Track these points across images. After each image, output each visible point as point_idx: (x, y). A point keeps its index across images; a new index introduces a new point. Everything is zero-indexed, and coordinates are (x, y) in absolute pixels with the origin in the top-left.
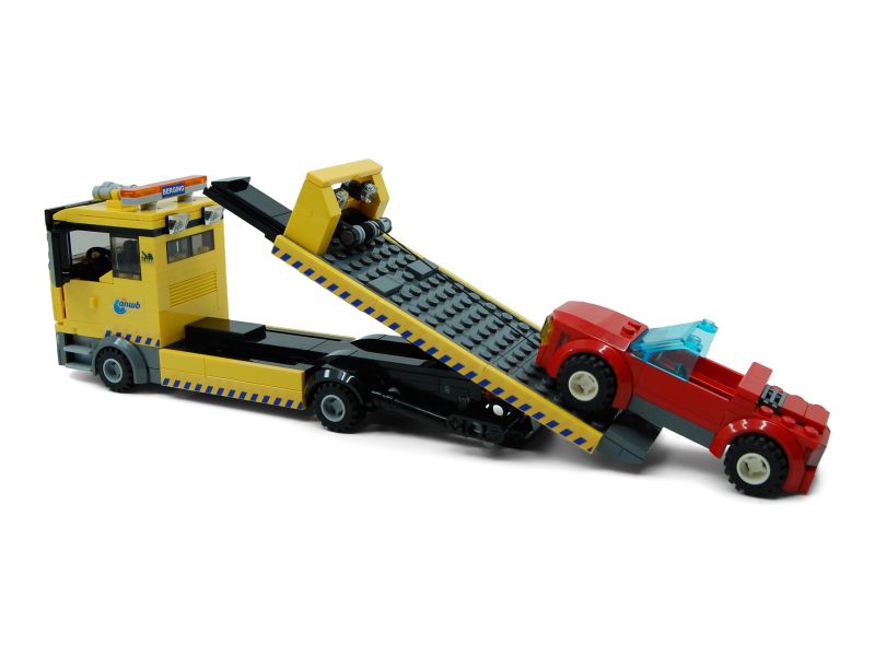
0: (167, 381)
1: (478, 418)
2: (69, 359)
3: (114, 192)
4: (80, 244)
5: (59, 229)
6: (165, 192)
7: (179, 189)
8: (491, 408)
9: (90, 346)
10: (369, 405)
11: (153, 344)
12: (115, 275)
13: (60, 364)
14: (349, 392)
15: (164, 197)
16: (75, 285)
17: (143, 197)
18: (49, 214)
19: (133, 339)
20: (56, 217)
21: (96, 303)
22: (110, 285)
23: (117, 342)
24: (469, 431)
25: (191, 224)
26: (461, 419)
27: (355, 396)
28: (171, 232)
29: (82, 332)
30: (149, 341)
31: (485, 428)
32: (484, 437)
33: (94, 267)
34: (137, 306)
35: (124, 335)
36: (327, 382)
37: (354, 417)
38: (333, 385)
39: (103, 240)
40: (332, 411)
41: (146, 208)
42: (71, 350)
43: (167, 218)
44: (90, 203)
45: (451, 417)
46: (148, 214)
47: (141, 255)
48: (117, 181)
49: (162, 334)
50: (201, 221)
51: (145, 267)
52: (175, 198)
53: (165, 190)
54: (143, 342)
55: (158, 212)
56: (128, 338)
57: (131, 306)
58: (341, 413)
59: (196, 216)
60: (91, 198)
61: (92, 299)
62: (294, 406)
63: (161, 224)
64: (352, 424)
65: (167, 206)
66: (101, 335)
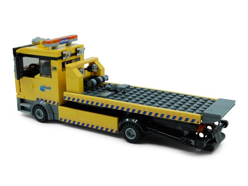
0: (61, 119)
1: (193, 139)
2: (22, 108)
3: (41, 42)
4: (27, 62)
5: (18, 56)
6: (61, 42)
7: (67, 40)
8: (198, 134)
9: (30, 104)
10: (146, 133)
11: (56, 104)
12: (41, 75)
13: (19, 110)
14: (136, 126)
15: (61, 44)
16: (25, 79)
17: (53, 44)
18: (15, 50)
19: (48, 102)
20: (17, 51)
21: (33, 86)
22: (39, 80)
23: (41, 103)
24: (189, 144)
25: (72, 55)
26: (185, 139)
28: (64, 58)
29: (27, 98)
30: (54, 103)
31: (196, 143)
32: (196, 146)
33: (32, 71)
34: (50, 88)
35: (44, 100)
36: (127, 123)
38: (131, 124)
39: (36, 61)
40: (129, 134)
41: (54, 48)
42: (23, 105)
43: (62, 53)
44: (30, 46)
45: (181, 138)
46: (54, 51)
47: (52, 67)
48: (42, 37)
49: (60, 100)
50: (75, 54)
51: (53, 73)
52: (65, 44)
54: (52, 103)
55: (58, 50)
56: (46, 101)
57: (47, 88)
58: (134, 136)
59: (74, 52)
60: (31, 43)
61: (31, 85)
62: (114, 132)
63: (60, 55)
64: (139, 139)
65: (62, 48)
66: (35, 99)
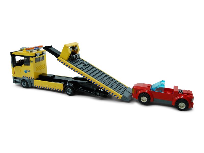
0: (35, 86)
1: (98, 92)
2: (15, 82)
3: (25, 49)
4: (18, 59)
5: (13, 56)
6: (35, 49)
7: (38, 48)
8: (100, 90)
9: (20, 79)
10: (76, 90)
11: (32, 79)
12: (25, 65)
13: (13, 83)
14: (72, 88)
15: (35, 50)
16: (17, 67)
17: (31, 50)
18: (11, 53)
19: (28, 78)
20: (13, 54)
21: (21, 71)
22: (24, 67)
23: (25, 78)
24: (97, 95)
25: (40, 55)
26: (95, 92)
27: (73, 88)
28: (36, 57)
29: (18, 76)
30: (32, 78)
31: (99, 94)
32: (99, 95)
33: (20, 63)
34: (29, 71)
35: (27, 77)
36: (68, 86)
37: (73, 93)
38: (69, 87)
39: (22, 58)
40: (69, 92)
41: (31, 52)
42: (15, 80)
43: (35, 54)
44: (19, 51)
45: (93, 92)
46: (31, 53)
47: (30, 61)
48: (25, 47)
49: (34, 77)
50: (42, 55)
51: (31, 63)
52: (37, 50)
53: (35, 48)
54: (30, 78)
55: (33, 53)
56: (27, 78)
57: (28, 71)
58: (71, 92)
59: (41, 53)
60: (20, 50)
61: (20, 70)
62: (61, 91)
63: (34, 55)
64: (73, 94)
65: (35, 51)
66: (22, 77)
